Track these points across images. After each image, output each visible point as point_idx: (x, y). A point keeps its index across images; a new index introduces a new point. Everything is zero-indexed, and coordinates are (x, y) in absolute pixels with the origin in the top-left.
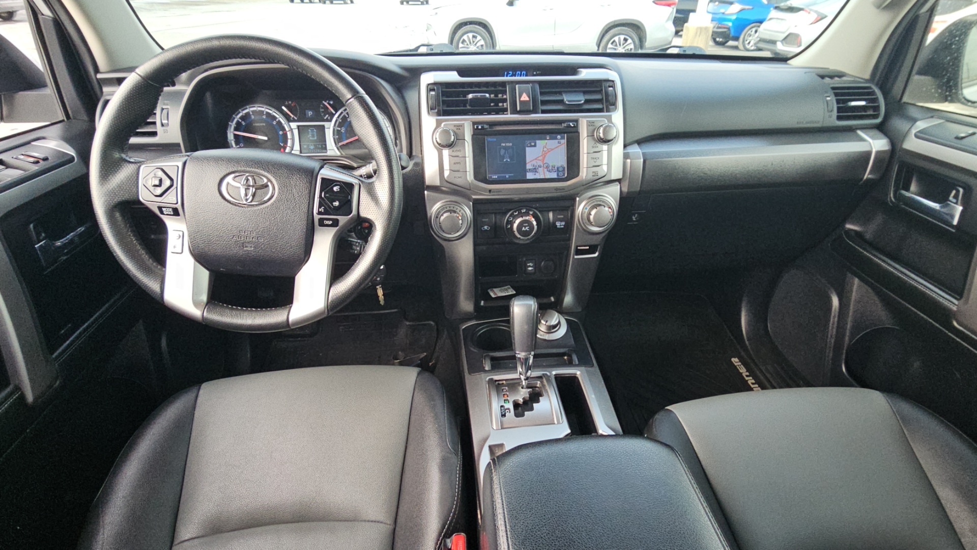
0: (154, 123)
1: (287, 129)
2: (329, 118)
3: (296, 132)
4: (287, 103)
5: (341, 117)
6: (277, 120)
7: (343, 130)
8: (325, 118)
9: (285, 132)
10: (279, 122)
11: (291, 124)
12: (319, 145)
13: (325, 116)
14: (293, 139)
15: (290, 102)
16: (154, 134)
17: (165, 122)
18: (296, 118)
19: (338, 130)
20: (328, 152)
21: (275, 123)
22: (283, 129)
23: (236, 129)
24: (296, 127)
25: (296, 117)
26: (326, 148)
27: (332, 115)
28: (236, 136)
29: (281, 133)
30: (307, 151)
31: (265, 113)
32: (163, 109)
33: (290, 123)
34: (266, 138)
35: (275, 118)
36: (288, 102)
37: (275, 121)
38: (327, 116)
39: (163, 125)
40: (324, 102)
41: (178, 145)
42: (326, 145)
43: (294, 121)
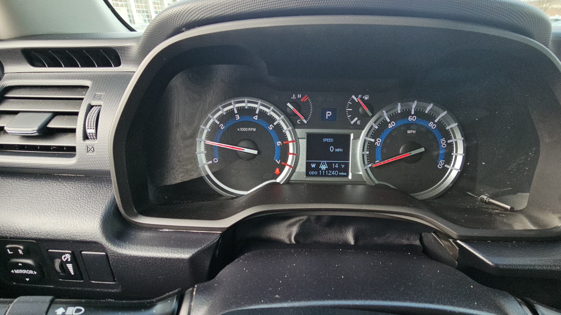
0: (73, 131)
1: (290, 139)
2: (358, 123)
3: (303, 143)
4: (294, 97)
5: (378, 123)
6: (275, 124)
7: (378, 142)
8: (352, 123)
9: (285, 143)
10: (278, 128)
11: (298, 131)
12: (335, 163)
13: (352, 120)
14: (297, 155)
15: (299, 96)
16: (71, 150)
17: (90, 131)
18: (305, 122)
19: (370, 143)
20: (350, 177)
21: (271, 127)
22: (283, 138)
23: (209, 137)
24: (305, 136)
25: (306, 119)
26: (346, 170)
27: (365, 118)
28: (207, 147)
29: (279, 143)
30: (316, 173)
31: (257, 112)
32: (90, 107)
33: (296, 130)
34: (255, 152)
35: (271, 120)
36: (296, 96)
37: (271, 125)
38: (356, 119)
39: (86, 137)
40: (353, 97)
41: (108, 173)
42: (347, 165)
43: (302, 126)
